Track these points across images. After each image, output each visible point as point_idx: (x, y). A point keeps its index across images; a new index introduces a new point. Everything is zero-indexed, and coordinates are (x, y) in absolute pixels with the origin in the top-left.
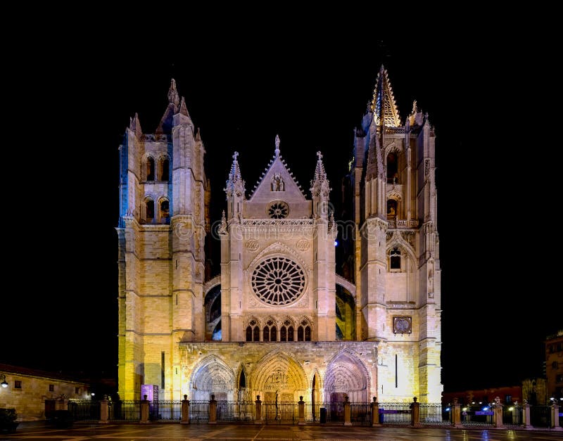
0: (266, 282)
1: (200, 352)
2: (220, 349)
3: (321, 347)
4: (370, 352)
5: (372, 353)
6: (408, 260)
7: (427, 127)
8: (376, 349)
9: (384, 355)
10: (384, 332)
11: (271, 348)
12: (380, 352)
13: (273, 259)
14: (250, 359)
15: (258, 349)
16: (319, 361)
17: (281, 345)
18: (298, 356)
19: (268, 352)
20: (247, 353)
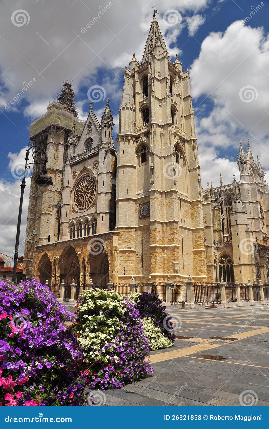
3: (87, 241)
4: (109, 240)
8: (112, 237)
9: (126, 240)
10: (127, 221)
11: (66, 245)
12: (122, 239)
13: (83, 178)
14: (58, 254)
15: (61, 246)
16: (85, 252)
17: (70, 242)
18: (77, 249)
19: (65, 247)
20: (57, 250)
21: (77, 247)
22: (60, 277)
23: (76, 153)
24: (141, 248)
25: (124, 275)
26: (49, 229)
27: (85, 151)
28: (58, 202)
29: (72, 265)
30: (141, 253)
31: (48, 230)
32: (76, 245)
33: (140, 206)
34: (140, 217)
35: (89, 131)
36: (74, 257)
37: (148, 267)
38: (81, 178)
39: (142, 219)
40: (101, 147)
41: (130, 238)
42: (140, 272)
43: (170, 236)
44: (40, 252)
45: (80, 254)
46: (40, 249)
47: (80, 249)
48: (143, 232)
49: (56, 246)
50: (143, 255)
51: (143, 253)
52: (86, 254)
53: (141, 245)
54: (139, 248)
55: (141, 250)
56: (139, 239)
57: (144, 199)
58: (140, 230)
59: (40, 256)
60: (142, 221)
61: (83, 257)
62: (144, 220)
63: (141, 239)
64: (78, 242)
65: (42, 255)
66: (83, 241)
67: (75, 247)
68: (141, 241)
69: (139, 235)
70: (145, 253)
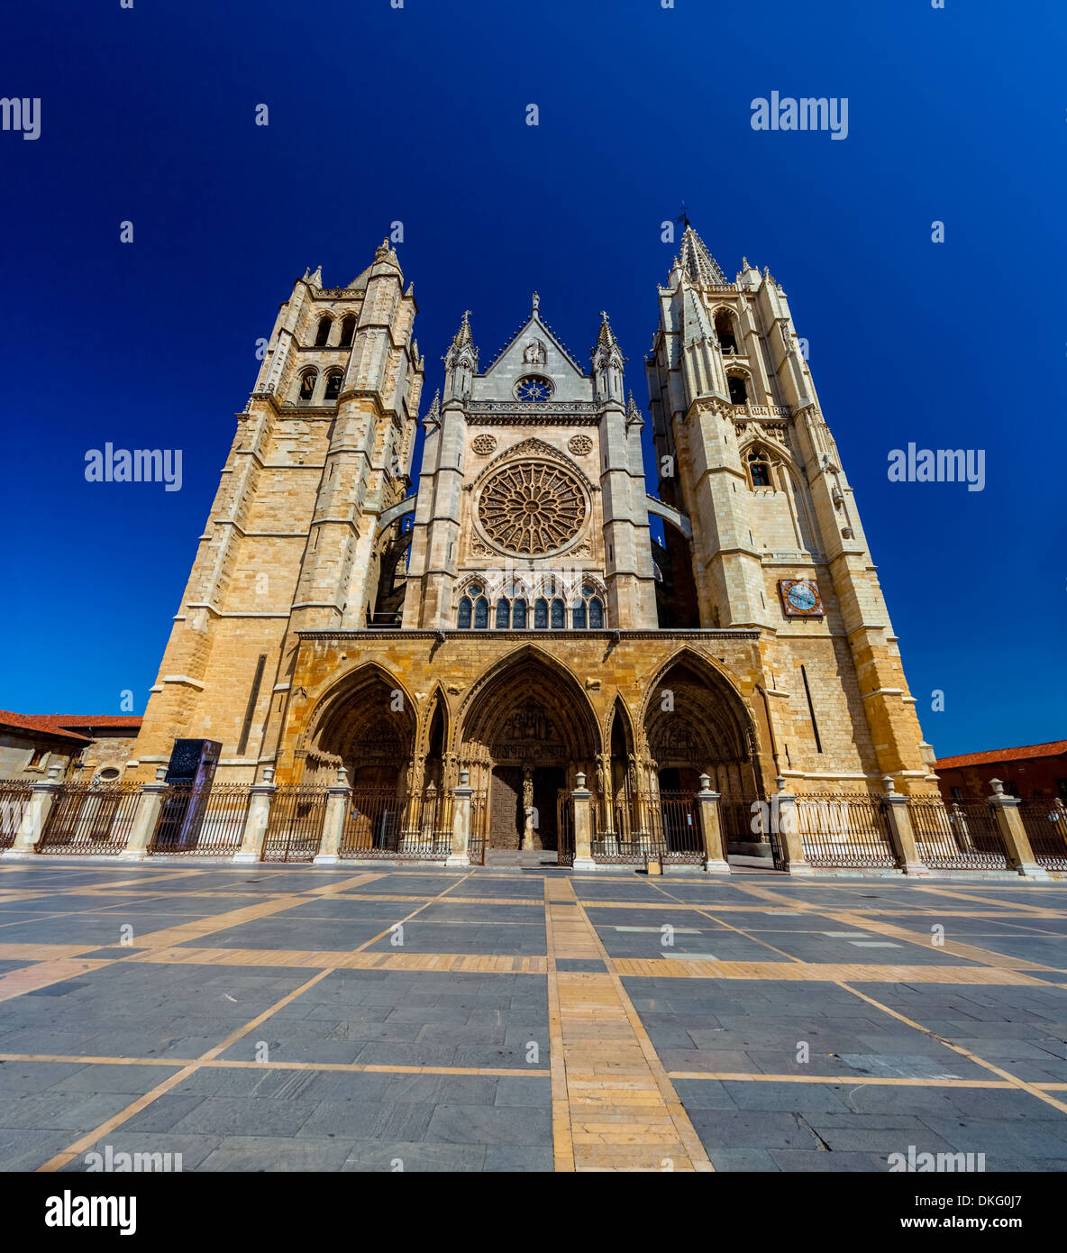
0: (507, 506)
1: (343, 654)
2: (392, 649)
3: (628, 645)
4: (743, 656)
5: (749, 658)
6: (785, 469)
7: (770, 288)
8: (755, 647)
11: (510, 645)
13: (522, 465)
14: (459, 675)
15: (480, 648)
16: (624, 679)
17: (534, 639)
18: (574, 666)
19: (504, 654)
20: (454, 658)
21: (576, 660)
23: (476, 393)
33: (784, 583)
34: (790, 610)
35: (536, 358)
39: (793, 618)
42: (815, 765)
44: (335, 657)
45: (598, 684)
46: (335, 643)
47: (595, 670)
48: (805, 653)
49: (447, 642)
50: (816, 714)
51: (816, 710)
52: (629, 687)
53: (804, 686)
54: (796, 693)
55: (806, 699)
56: (792, 669)
57: (791, 571)
58: (793, 647)
59: (333, 672)
60: (792, 622)
61: (612, 694)
62: (802, 622)
63: (800, 670)
64: (582, 643)
65: (350, 667)
66: (608, 642)
67: (566, 659)
68: (801, 674)
69: (790, 657)
70: (823, 709)
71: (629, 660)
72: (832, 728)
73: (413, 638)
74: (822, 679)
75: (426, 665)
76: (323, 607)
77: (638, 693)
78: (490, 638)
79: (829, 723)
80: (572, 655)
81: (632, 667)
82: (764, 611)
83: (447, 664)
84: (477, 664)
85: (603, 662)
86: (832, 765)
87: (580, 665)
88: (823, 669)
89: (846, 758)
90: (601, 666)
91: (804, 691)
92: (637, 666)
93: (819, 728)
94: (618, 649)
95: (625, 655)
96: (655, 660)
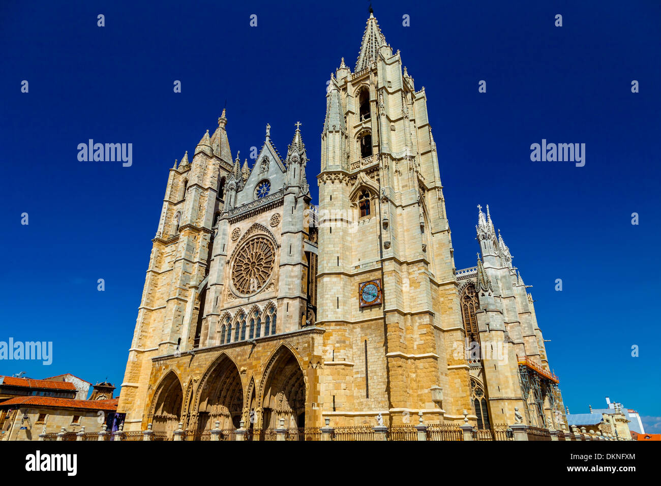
4: (306, 345)
5: (309, 346)
9: (337, 345)
10: (339, 310)
11: (216, 354)
12: (329, 342)
13: (251, 241)
14: (198, 372)
15: (206, 357)
16: (255, 366)
17: (225, 349)
18: (237, 361)
19: (214, 359)
20: (197, 364)
21: (239, 358)
22: (198, 416)
23: (238, 202)
24: (364, 360)
25: (335, 410)
26: (179, 326)
27: (256, 199)
28: (200, 281)
29: (223, 392)
30: (364, 369)
31: (178, 328)
32: (236, 353)
33: (361, 286)
34: (362, 304)
35: (264, 169)
36: (227, 378)
37: (380, 396)
38: (247, 241)
39: (364, 309)
40: (285, 192)
41: (344, 342)
42: (363, 406)
43: (422, 338)
44: (161, 369)
45: (244, 371)
46: (162, 362)
47: (245, 362)
48: (368, 331)
49: (196, 355)
50: (369, 372)
51: (369, 369)
52: (257, 370)
53: (364, 354)
54: (360, 359)
55: (364, 363)
56: (360, 344)
57: (368, 275)
58: (362, 328)
59: (160, 376)
60: (364, 311)
61: (250, 376)
62: (369, 310)
63: (364, 343)
64: (242, 348)
65: (165, 373)
66: (252, 346)
67: (235, 358)
68: (364, 347)
69: (360, 335)
70: (373, 369)
71: (260, 354)
72: (376, 381)
73: (185, 356)
74: (375, 348)
75: (188, 369)
76: (165, 343)
77: (260, 373)
78: (209, 351)
79: (375, 377)
80: (238, 355)
81: (260, 359)
82: (337, 310)
83: (195, 367)
84: (205, 366)
85: (249, 358)
86: (373, 406)
87: (240, 361)
88: (377, 341)
89: (382, 401)
90: (248, 360)
91: (364, 357)
92: (262, 358)
93: (369, 382)
94: (255, 349)
95: (258, 352)
96: (269, 353)
